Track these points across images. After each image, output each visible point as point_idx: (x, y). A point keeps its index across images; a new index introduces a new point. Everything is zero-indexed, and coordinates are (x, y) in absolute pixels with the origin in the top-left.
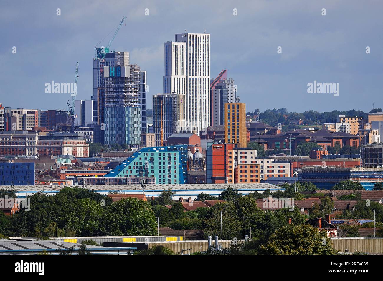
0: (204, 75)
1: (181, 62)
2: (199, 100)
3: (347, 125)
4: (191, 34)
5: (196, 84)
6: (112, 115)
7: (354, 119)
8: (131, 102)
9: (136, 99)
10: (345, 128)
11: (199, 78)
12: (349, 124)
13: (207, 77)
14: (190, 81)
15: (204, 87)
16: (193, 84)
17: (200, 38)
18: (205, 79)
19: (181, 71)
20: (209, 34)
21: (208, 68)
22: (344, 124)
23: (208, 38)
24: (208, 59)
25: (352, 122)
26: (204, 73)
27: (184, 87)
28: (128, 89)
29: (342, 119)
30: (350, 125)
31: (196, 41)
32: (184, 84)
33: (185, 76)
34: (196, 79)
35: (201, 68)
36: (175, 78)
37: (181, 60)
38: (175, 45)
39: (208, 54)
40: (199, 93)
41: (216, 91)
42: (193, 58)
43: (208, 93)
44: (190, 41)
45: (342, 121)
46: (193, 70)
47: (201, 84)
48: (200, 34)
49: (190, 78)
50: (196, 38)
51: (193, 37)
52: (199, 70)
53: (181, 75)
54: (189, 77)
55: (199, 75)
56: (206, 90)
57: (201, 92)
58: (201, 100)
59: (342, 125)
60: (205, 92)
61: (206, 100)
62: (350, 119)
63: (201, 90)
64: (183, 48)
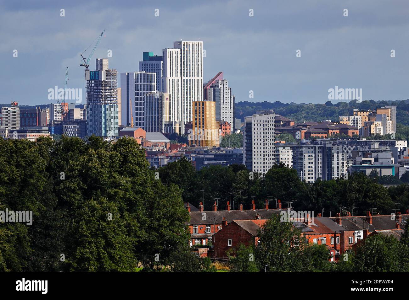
0: (197, 77)
1: (176, 66)
2: (193, 98)
3: (359, 118)
4: (186, 42)
5: (190, 84)
6: (92, 111)
7: (365, 113)
8: (109, 101)
9: (114, 98)
10: (357, 121)
11: (193, 79)
12: (360, 117)
13: (200, 78)
14: (184, 81)
15: (197, 87)
16: (187, 84)
17: (193, 45)
18: (198, 80)
19: (176, 73)
20: (202, 42)
21: (201, 70)
22: (356, 117)
23: (201, 45)
24: (201, 63)
25: (364, 115)
26: (197, 75)
27: (179, 87)
28: (105, 90)
29: (354, 113)
30: (362, 118)
31: (189, 48)
32: (179, 84)
33: (179, 77)
34: (190, 80)
35: (194, 71)
36: (170, 79)
37: (176, 64)
38: (170, 52)
39: (201, 59)
40: (193, 92)
41: (210, 90)
42: (187, 62)
43: (201, 92)
44: (184, 48)
45: (355, 114)
46: (187, 73)
47: (194, 84)
48: (193, 42)
49: (184, 80)
50: (189, 45)
51: (187, 45)
52: (192, 73)
53: (176, 76)
54: (183, 78)
55: (193, 77)
56: (199, 89)
57: (194, 91)
58: (194, 98)
59: (354, 118)
60: (198, 91)
61: (199, 98)
62: (362, 113)
63: (194, 90)
64: (178, 54)
